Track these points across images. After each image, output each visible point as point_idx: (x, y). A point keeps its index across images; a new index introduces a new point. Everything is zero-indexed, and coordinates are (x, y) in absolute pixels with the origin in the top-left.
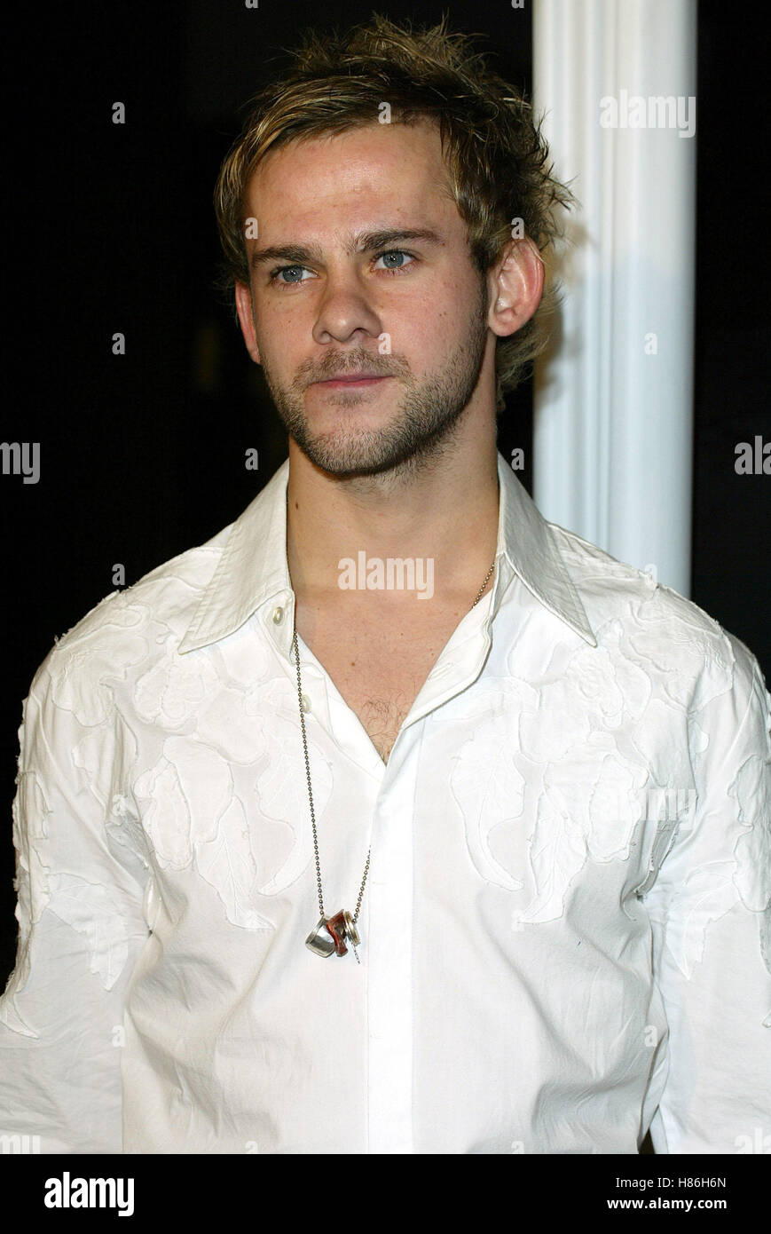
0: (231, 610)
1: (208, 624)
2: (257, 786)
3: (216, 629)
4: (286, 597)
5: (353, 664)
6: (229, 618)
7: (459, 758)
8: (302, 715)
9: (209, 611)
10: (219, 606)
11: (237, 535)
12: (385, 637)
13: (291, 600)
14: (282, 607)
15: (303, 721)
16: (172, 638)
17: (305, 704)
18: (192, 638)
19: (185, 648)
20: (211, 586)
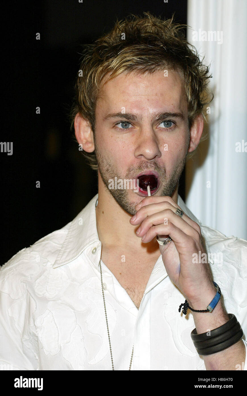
0: (73, 251)
1: (64, 257)
2: (86, 321)
3: (68, 258)
4: (98, 244)
5: (121, 274)
6: (73, 253)
7: (166, 304)
8: (103, 291)
9: (64, 252)
10: (68, 250)
11: (74, 225)
12: (133, 263)
13: (100, 245)
14: (96, 247)
15: (103, 292)
16: (49, 264)
17: (104, 287)
18: (58, 262)
19: (56, 266)
20: (65, 243)
